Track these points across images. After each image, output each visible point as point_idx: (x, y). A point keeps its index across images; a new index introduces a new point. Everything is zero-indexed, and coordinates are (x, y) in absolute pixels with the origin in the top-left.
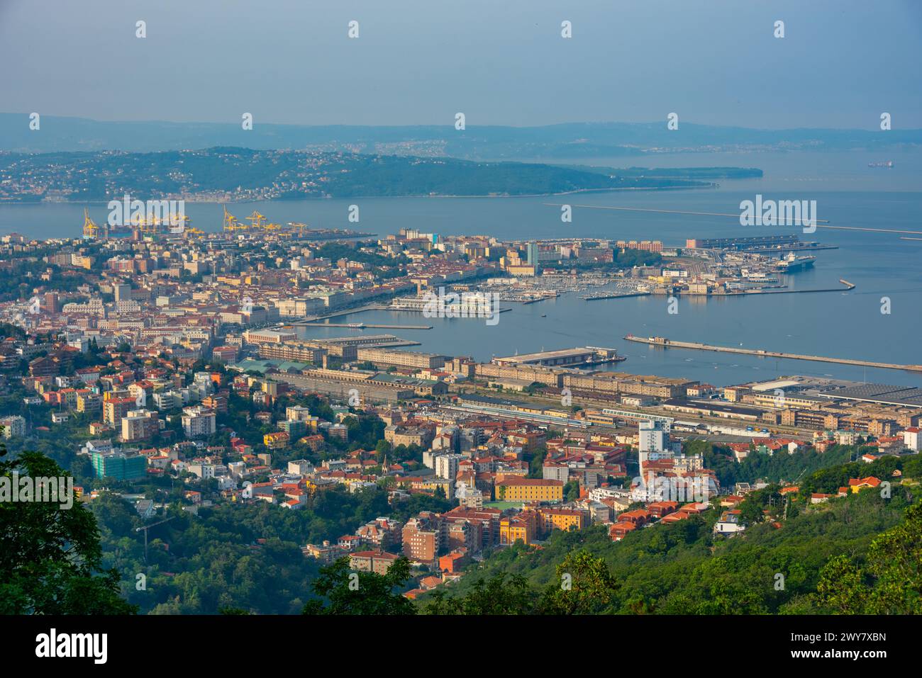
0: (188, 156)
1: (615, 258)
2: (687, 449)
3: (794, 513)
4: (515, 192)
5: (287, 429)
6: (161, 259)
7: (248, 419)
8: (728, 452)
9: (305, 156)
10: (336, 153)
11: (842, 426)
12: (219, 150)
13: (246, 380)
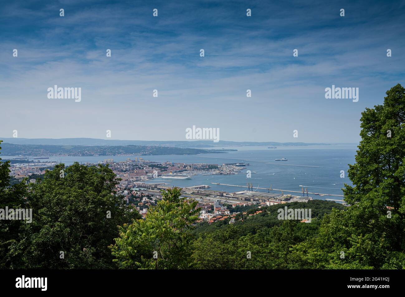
0: (123, 147)
1: (209, 167)
2: (224, 205)
3: (246, 218)
4: (189, 154)
5: (143, 202)
6: (117, 168)
7: (135, 200)
8: (232, 206)
9: (147, 147)
10: (153, 146)
11: (254, 200)
12: (130, 146)
13: (135, 192)
